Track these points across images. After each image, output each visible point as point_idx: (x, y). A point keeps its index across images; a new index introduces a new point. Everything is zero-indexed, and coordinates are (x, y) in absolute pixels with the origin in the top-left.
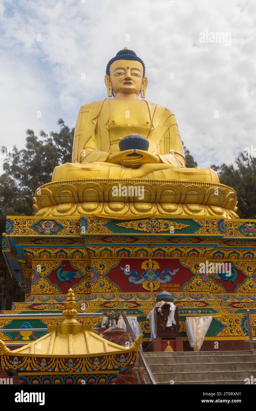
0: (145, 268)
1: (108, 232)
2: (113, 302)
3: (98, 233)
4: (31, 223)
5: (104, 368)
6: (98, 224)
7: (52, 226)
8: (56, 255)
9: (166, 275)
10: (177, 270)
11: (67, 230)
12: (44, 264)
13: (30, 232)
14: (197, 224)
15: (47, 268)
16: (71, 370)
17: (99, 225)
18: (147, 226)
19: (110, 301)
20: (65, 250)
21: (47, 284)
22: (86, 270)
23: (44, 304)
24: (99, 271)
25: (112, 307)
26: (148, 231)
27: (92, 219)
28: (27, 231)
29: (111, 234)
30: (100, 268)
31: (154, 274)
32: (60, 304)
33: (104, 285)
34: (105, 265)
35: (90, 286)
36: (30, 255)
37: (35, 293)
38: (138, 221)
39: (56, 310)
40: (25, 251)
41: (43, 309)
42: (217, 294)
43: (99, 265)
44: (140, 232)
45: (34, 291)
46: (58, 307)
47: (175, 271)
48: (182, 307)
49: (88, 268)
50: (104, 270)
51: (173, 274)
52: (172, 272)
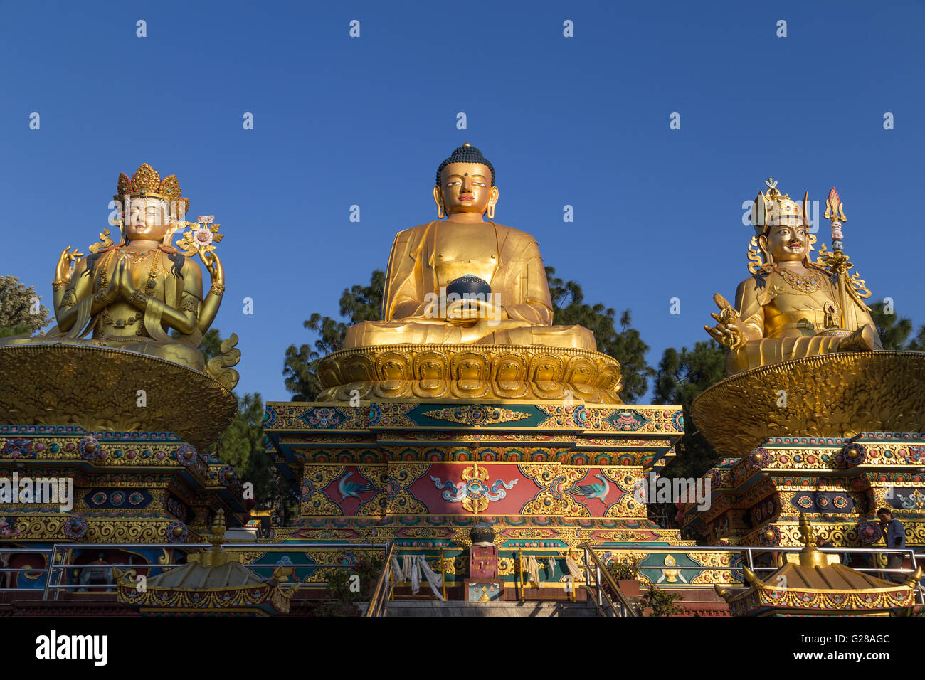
0: (467, 478)
1: (409, 425)
2: (414, 528)
3: (395, 427)
4: (301, 411)
5: (235, 604)
6: (395, 413)
7: (331, 415)
8: (338, 459)
9: (498, 488)
10: (516, 481)
11: (352, 422)
12: (320, 471)
13: (298, 425)
14: (543, 412)
15: (325, 477)
16: (195, 605)
17: (397, 415)
18: (467, 415)
19: (412, 526)
20: (351, 451)
21: (323, 499)
22: (382, 481)
23: (315, 530)
24: (399, 481)
25: (413, 536)
26: (469, 423)
27: (387, 407)
28: (294, 423)
29: (414, 427)
30: (400, 478)
31: (481, 486)
32: (339, 530)
33: (405, 502)
34: (409, 473)
35: (385, 503)
36: (300, 459)
37: (306, 514)
38: (455, 408)
39: (332, 539)
40: (294, 452)
41: (314, 537)
42: (577, 518)
43: (399, 474)
44: (457, 424)
45: (305, 512)
46: (335, 535)
47: (513, 483)
48: (518, 537)
49: (384, 478)
50: (407, 480)
51: (510, 486)
52: (508, 483)
